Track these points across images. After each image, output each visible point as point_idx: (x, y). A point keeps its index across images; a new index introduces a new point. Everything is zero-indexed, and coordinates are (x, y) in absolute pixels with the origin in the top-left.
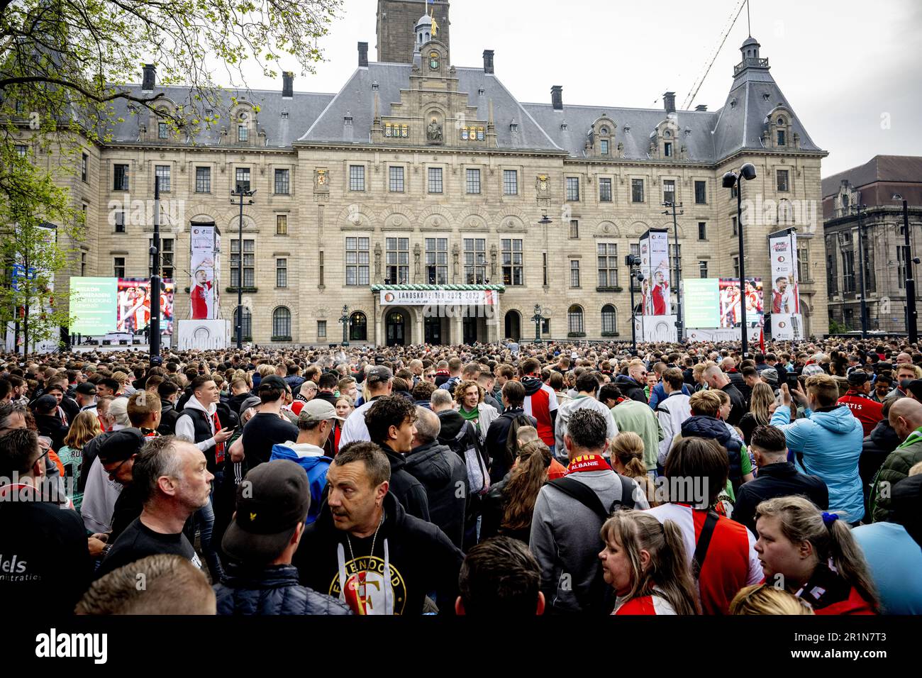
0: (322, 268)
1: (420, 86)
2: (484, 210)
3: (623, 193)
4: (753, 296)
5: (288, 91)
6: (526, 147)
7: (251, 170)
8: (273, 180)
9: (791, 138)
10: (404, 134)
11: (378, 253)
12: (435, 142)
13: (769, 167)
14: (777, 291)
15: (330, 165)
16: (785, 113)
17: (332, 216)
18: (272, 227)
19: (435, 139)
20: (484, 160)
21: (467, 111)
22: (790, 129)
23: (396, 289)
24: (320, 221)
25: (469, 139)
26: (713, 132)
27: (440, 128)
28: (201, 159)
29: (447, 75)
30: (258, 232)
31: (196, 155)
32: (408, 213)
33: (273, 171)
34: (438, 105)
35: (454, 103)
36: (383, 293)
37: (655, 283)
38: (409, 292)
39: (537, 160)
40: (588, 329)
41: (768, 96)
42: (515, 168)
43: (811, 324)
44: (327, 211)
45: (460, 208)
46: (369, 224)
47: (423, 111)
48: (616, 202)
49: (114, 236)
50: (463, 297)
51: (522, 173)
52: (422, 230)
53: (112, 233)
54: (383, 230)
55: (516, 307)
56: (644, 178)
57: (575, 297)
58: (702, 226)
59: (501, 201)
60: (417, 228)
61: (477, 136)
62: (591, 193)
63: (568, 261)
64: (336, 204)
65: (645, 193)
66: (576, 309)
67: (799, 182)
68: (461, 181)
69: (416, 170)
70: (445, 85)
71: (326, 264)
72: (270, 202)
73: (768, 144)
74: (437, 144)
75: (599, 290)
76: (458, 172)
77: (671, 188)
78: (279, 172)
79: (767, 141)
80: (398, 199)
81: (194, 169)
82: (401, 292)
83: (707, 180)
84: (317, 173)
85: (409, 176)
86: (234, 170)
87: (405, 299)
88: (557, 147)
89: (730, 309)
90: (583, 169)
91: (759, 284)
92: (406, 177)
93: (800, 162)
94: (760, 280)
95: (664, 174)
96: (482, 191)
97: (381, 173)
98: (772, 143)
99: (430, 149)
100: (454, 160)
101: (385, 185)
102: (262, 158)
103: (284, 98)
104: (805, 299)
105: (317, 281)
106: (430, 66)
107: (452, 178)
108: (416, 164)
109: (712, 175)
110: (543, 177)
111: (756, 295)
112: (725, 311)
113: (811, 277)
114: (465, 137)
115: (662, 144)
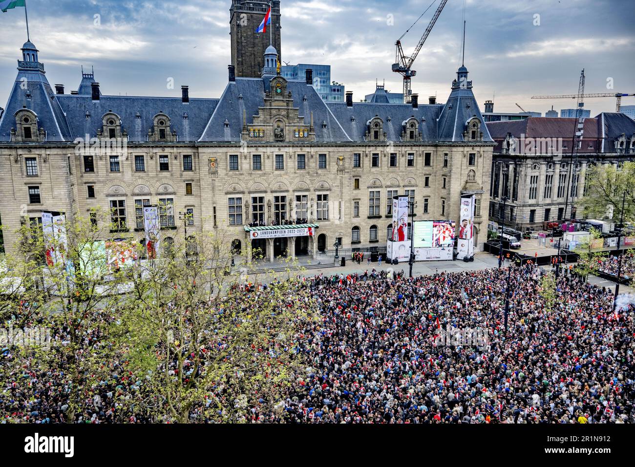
0: (215, 216)
1: (271, 105)
2: (307, 179)
3: (384, 161)
4: (450, 231)
5: (185, 98)
6: (332, 140)
7: (169, 156)
8: (182, 162)
9: (479, 135)
10: (261, 135)
11: (247, 206)
12: (279, 139)
13: (465, 153)
14: (462, 226)
15: (218, 156)
16: (477, 121)
17: (220, 186)
18: (183, 190)
19: (279, 138)
20: (308, 149)
21: (298, 120)
22: (479, 130)
23: (259, 230)
24: (213, 188)
25: (299, 137)
26: (438, 120)
27: (282, 131)
28: (137, 151)
29: (286, 98)
30: (174, 193)
31: (135, 149)
32: (264, 182)
33: (182, 156)
34: (281, 117)
35: (290, 115)
36: (252, 233)
37: (400, 224)
38: (266, 231)
39: (338, 148)
40: (362, 239)
41: (469, 107)
42: (325, 153)
43: (478, 238)
44: (217, 184)
45: (294, 178)
46: (242, 190)
47: (272, 120)
48: (381, 167)
49: (88, 200)
50: (296, 233)
51: (329, 156)
52: (272, 192)
53: (87, 199)
54: (250, 193)
55: (324, 232)
56: (397, 152)
57: (356, 222)
58: (427, 179)
59: (317, 173)
60: (269, 190)
61: (304, 135)
62: (367, 162)
63: (353, 202)
64: (222, 179)
65: (397, 161)
66: (356, 228)
67: (481, 160)
68: (294, 162)
69: (268, 157)
70: (285, 104)
71: (217, 214)
72: (181, 175)
73: (466, 139)
74: (281, 141)
75: (369, 218)
76: (293, 157)
77: (412, 157)
78: (185, 157)
79: (466, 138)
80: (258, 174)
81: (134, 157)
82: (262, 231)
83: (432, 152)
84: (210, 161)
85: (264, 160)
86: (158, 157)
87: (264, 235)
88: (350, 139)
89: (437, 237)
90: (363, 149)
91: (453, 224)
92: (262, 161)
93: (482, 149)
94: (454, 222)
95: (408, 150)
96: (306, 167)
97: (248, 159)
98: (468, 138)
99: (277, 144)
100: (291, 150)
101: (250, 166)
102: (175, 149)
103: (184, 103)
104: (477, 226)
105: (213, 224)
106: (276, 92)
107: (289, 160)
108: (268, 154)
109: (435, 150)
110: (341, 158)
111: (451, 230)
112: (435, 238)
113: (481, 214)
114: (297, 136)
115: (408, 132)
